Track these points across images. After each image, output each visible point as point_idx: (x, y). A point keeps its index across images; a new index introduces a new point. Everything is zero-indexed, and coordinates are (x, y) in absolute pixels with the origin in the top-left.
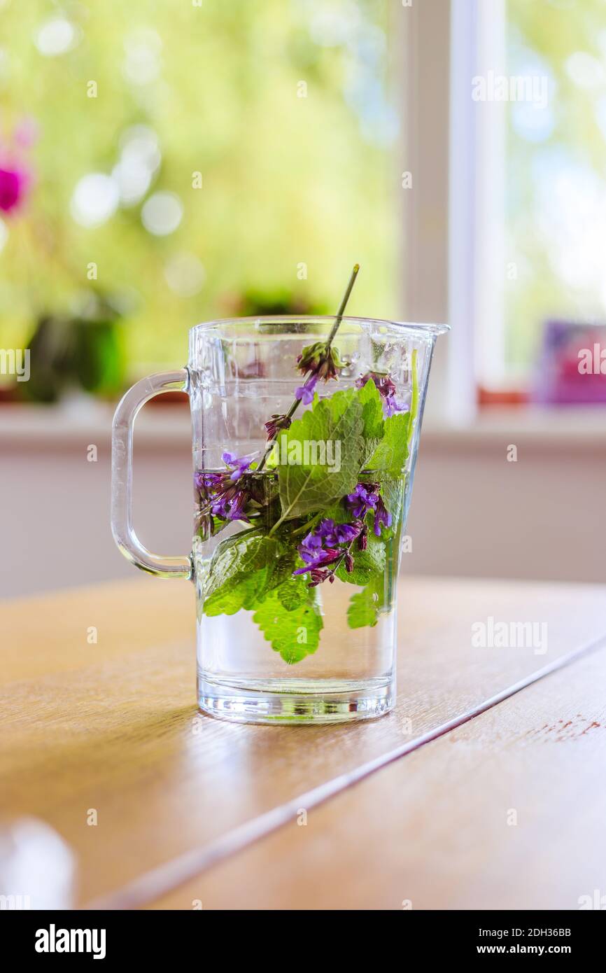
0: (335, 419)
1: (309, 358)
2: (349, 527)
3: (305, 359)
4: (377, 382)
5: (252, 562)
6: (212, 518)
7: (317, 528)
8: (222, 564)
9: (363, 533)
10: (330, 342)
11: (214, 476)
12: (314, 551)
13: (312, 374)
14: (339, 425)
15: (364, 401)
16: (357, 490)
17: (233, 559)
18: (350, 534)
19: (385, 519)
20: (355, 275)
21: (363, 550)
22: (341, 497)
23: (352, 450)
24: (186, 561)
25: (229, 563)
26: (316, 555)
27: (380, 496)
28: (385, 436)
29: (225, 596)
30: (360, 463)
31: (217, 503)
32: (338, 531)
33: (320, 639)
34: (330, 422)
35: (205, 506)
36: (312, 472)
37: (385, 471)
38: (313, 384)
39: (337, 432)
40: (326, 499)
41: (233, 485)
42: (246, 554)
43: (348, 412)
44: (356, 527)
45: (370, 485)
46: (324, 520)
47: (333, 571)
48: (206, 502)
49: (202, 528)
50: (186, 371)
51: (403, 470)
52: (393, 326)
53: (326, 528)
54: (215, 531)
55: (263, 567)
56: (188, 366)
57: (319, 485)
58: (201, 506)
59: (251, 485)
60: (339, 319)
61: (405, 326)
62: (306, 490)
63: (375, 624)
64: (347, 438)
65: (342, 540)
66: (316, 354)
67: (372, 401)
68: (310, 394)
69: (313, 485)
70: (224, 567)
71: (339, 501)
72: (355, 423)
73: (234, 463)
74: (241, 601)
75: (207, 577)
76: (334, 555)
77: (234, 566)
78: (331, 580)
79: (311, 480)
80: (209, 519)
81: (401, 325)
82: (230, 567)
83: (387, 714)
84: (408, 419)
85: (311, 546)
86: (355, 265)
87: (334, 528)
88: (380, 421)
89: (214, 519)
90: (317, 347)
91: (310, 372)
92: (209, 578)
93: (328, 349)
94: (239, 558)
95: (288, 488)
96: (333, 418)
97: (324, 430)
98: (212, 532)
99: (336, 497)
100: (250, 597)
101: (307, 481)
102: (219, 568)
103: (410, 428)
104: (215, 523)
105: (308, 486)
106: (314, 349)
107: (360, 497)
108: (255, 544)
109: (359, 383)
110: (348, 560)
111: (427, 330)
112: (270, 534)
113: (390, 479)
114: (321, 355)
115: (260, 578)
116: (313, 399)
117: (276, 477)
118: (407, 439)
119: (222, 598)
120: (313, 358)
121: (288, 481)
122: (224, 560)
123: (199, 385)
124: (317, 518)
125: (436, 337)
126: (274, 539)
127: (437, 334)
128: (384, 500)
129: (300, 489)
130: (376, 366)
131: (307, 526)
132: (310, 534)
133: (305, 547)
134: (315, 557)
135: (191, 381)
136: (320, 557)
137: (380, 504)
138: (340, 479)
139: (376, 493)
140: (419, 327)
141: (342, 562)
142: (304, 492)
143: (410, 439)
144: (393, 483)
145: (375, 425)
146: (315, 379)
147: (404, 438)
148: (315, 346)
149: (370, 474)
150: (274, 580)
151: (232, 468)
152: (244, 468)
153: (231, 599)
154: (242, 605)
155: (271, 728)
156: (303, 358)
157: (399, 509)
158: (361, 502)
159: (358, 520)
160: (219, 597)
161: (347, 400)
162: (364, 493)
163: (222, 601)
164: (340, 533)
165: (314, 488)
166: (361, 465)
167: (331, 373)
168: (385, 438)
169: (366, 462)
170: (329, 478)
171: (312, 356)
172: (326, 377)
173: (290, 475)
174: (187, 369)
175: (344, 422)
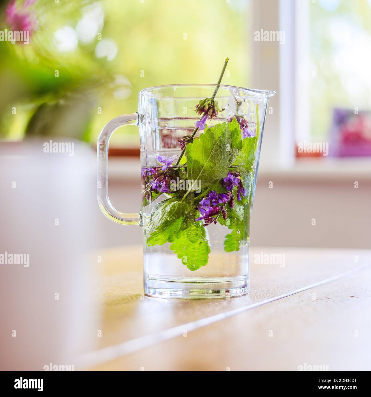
0: (217, 138)
1: (202, 106)
2: (225, 195)
3: (200, 107)
4: (238, 120)
5: (173, 215)
6: (151, 192)
7: (207, 196)
8: (157, 217)
9: (232, 199)
10: (214, 98)
11: (152, 169)
12: (206, 207)
13: (204, 115)
14: (218, 141)
15: (232, 129)
16: (228, 176)
17: (163, 214)
18: (225, 199)
19: (243, 192)
20: (226, 63)
21: (232, 208)
22: (220, 179)
23: (225, 154)
24: (137, 215)
25: (161, 216)
26: (207, 210)
27: (240, 180)
28: (243, 148)
29: (159, 235)
30: (230, 161)
31: (154, 183)
32: (218, 197)
33: (209, 258)
34: (214, 139)
35: (148, 186)
36: (205, 166)
37: (243, 166)
38: (205, 120)
39: (217, 145)
40: (212, 180)
41: (163, 174)
42: (170, 211)
43: (223, 134)
44: (228, 195)
45: (235, 174)
46: (211, 192)
47: (216, 218)
48: (148, 184)
49: (146, 199)
50: (137, 114)
51: (252, 167)
52: (246, 91)
53: (212, 195)
54: (153, 199)
55: (179, 218)
56: (138, 112)
57: (208, 172)
58: (146, 186)
59: (172, 174)
60: (218, 86)
61: (253, 91)
62: (201, 175)
63: (238, 250)
64: (223, 148)
65: (220, 202)
66: (206, 104)
67: (236, 129)
68: (203, 125)
69: (205, 173)
70: (158, 219)
71: (219, 181)
72: (227, 141)
73: (164, 162)
74: (167, 237)
75: (149, 224)
76: (217, 209)
77: (164, 218)
78: (215, 223)
79: (204, 170)
80: (150, 193)
81: (250, 90)
82: (162, 218)
83: (245, 295)
84: (254, 140)
85: (205, 205)
86: (226, 58)
87: (216, 195)
88: (240, 140)
89: (152, 193)
90: (206, 101)
91: (203, 113)
92: (150, 224)
93: (212, 101)
94: (166, 213)
95: (192, 174)
96: (215, 137)
97: (211, 144)
98: (151, 200)
99: (217, 179)
100: (172, 236)
101: (202, 171)
102: (155, 219)
103: (256, 145)
104: (153, 196)
105: (203, 173)
106: (205, 101)
107: (229, 180)
108: (174, 206)
109: (229, 120)
110: (224, 212)
111: (263, 93)
112: (182, 200)
113: (246, 171)
114: (209, 104)
115: (177, 225)
116: (205, 127)
117: (186, 168)
118: (254, 150)
119: (157, 236)
120: (204, 106)
121: (192, 170)
122: (158, 215)
123: (144, 122)
124: (207, 190)
125: (269, 98)
126: (184, 203)
127: (269, 96)
128: (242, 182)
129: (199, 175)
130: (237, 113)
131: (202, 195)
132: (204, 199)
133: (201, 205)
134: (207, 211)
135: (140, 120)
136: (209, 210)
137: (240, 184)
138: (219, 169)
139: (239, 178)
140: (259, 92)
141: (221, 214)
142: (200, 176)
143: (256, 151)
144: (247, 173)
145: (237, 142)
146: (206, 117)
147: (252, 150)
148: (205, 100)
149: (235, 167)
150: (184, 225)
151: (162, 164)
152: (169, 164)
153: (162, 237)
154: (167, 240)
155: (184, 300)
156: (199, 106)
157: (250, 188)
158: (230, 183)
159: (229, 191)
160: (156, 235)
161: (223, 128)
162: (232, 177)
163: (156, 238)
164: (219, 198)
165: (206, 174)
166: (230, 163)
167: (214, 114)
168: (242, 149)
169: (233, 161)
170: (214, 169)
171: (204, 105)
172: (212, 116)
173: (193, 167)
174: (138, 113)
175: (221, 140)
